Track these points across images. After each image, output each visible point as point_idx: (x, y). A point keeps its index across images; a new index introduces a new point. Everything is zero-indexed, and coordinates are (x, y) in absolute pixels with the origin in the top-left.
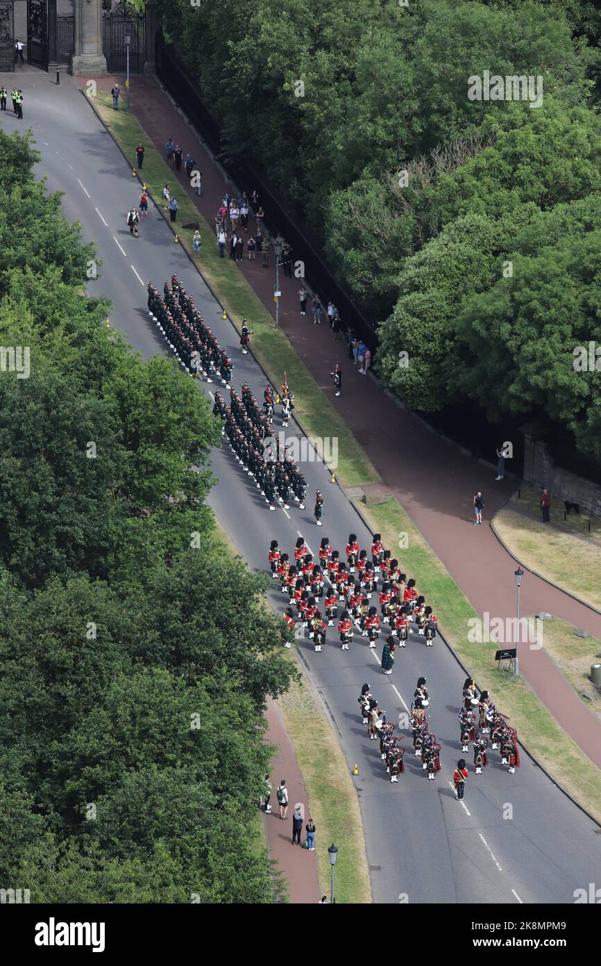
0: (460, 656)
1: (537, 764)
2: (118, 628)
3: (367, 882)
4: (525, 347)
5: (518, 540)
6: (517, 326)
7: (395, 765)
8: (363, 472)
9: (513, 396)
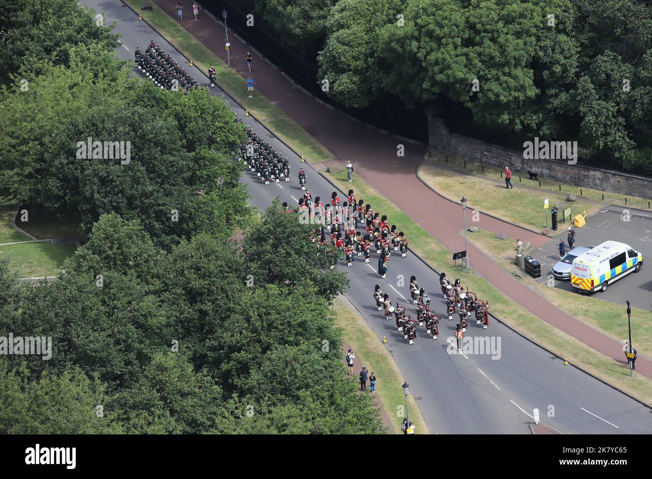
0: (426, 261)
1: (499, 321)
2: (231, 263)
3: (416, 407)
4: (429, 57)
5: (439, 184)
6: (422, 43)
7: (411, 333)
8: (321, 153)
9: (425, 90)
